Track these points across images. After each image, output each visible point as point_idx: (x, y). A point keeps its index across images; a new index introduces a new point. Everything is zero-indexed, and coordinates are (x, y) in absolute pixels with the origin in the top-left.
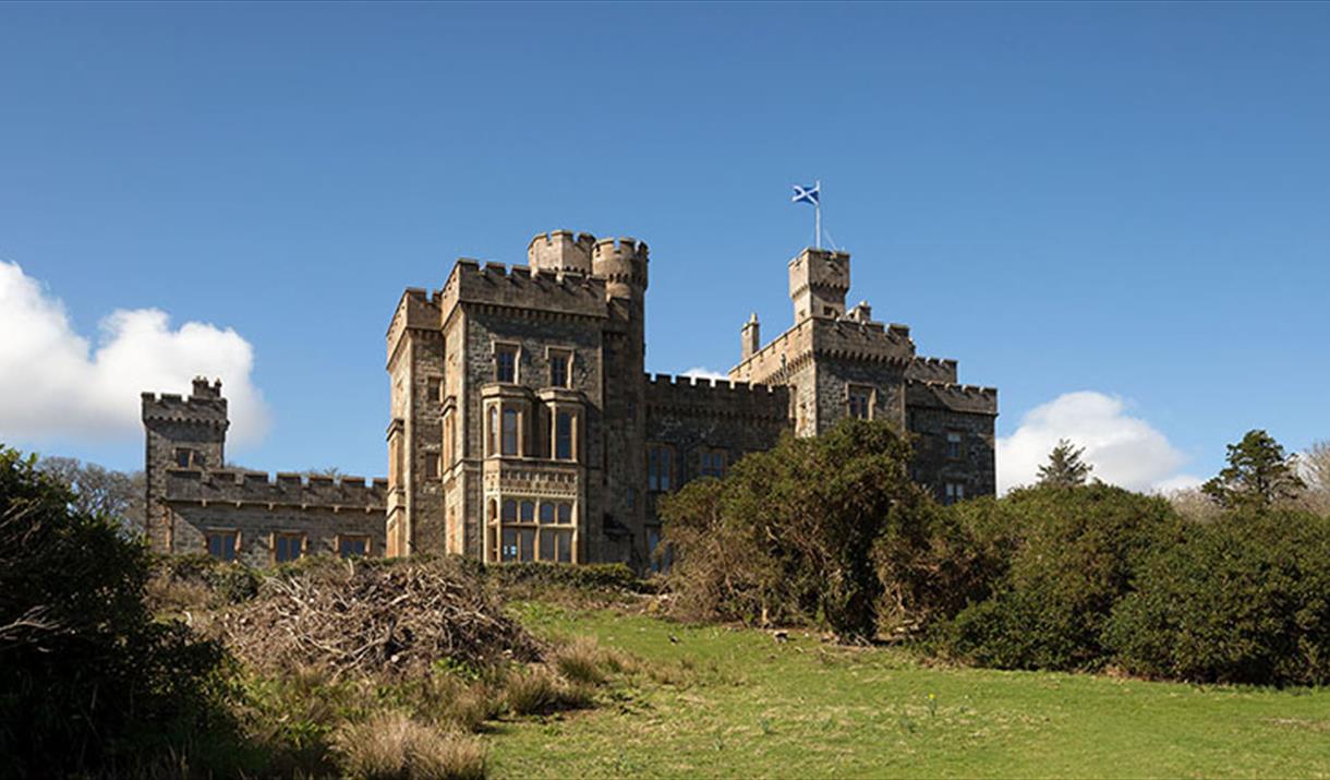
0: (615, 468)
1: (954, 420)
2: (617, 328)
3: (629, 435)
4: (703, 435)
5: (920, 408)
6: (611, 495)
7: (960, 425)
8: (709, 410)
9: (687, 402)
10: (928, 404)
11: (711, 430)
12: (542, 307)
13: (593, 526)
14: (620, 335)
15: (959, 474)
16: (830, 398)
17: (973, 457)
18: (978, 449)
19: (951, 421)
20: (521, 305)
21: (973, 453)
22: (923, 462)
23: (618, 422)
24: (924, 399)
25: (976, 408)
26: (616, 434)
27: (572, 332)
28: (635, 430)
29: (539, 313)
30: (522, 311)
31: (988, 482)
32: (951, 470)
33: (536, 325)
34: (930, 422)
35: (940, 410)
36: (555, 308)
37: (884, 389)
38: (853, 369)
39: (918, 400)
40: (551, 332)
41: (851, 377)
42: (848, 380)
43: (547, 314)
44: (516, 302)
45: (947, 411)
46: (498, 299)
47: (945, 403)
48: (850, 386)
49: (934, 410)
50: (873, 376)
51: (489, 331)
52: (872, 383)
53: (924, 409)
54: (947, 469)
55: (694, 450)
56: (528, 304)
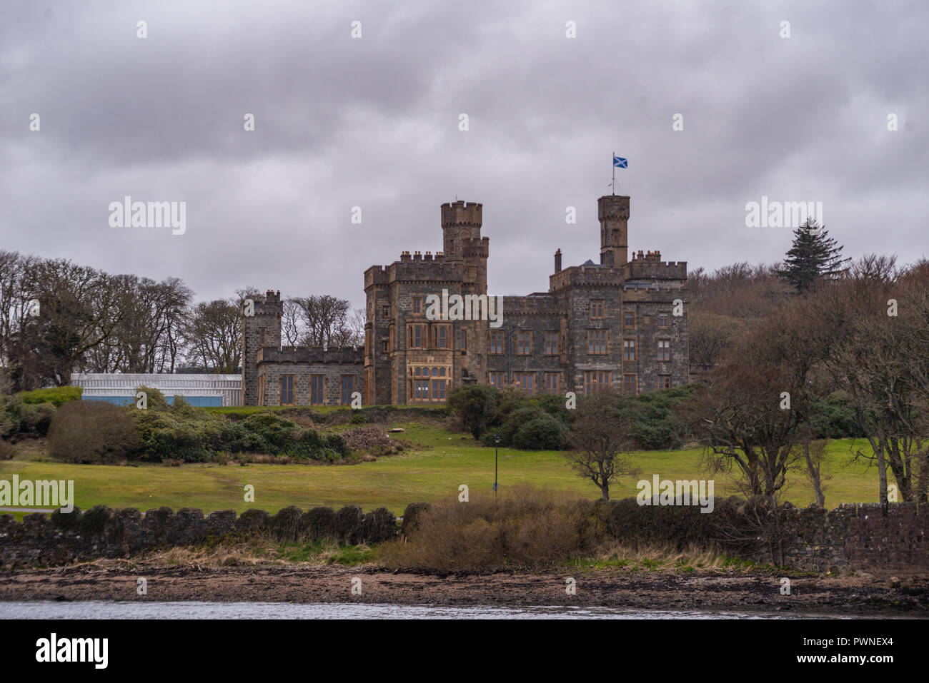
0: (470, 347)
1: (663, 306)
2: (471, 281)
3: (477, 330)
4: (519, 325)
5: (641, 302)
6: (468, 360)
7: (667, 309)
8: (522, 313)
9: (511, 309)
10: (647, 300)
11: (523, 322)
12: (433, 279)
13: (456, 377)
14: (473, 284)
15: (666, 336)
16: (580, 306)
17: (674, 326)
18: (677, 322)
19: (661, 308)
20: (423, 279)
21: (675, 324)
22: (643, 331)
24: (644, 297)
29: (431, 282)
30: (423, 282)
31: (684, 339)
32: (661, 334)
33: (430, 287)
34: (649, 309)
35: (654, 303)
36: (439, 279)
37: (611, 300)
38: (593, 291)
39: (641, 298)
40: (437, 290)
41: (593, 296)
42: (591, 297)
43: (435, 282)
44: (421, 278)
45: (658, 303)
46: (413, 278)
47: (657, 299)
48: (591, 300)
49: (651, 303)
50: (603, 294)
51: (409, 292)
52: (604, 298)
53: (645, 303)
54: (658, 333)
55: (515, 333)
56: (427, 278)
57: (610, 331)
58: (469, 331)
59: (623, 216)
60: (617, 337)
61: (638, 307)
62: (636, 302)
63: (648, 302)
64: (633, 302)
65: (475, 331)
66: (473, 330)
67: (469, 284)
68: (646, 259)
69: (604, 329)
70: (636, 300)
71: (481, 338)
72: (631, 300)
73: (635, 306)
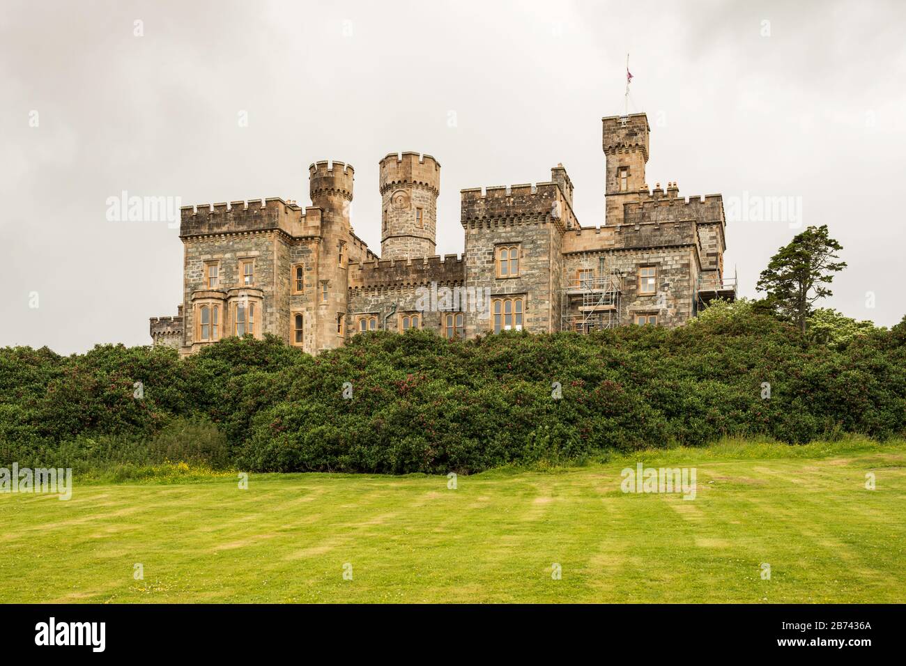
0: (309, 339)
1: (646, 256)
2: (311, 233)
3: (322, 312)
4: (402, 304)
5: (607, 251)
7: (653, 261)
10: (617, 246)
11: (408, 299)
12: (233, 229)
14: (312, 238)
16: (479, 259)
17: (666, 288)
18: (673, 280)
19: (643, 259)
21: (668, 285)
23: (312, 304)
24: (613, 242)
25: (670, 241)
26: (310, 313)
27: (257, 245)
28: (326, 309)
29: (231, 234)
30: (220, 235)
31: (682, 311)
32: (642, 304)
33: (231, 243)
34: (620, 262)
35: (629, 250)
36: (241, 228)
37: (533, 242)
38: (501, 230)
39: (606, 245)
40: (241, 246)
41: (500, 237)
42: (496, 241)
43: (237, 233)
44: (216, 230)
45: (636, 249)
46: (205, 230)
47: (634, 243)
48: (497, 244)
49: (623, 250)
50: (522, 233)
51: (200, 254)
52: (520, 239)
53: (613, 251)
54: (638, 302)
55: (394, 317)
56: (224, 229)
57: (530, 297)
58: (306, 315)
59: (633, 145)
60: (541, 307)
61: (602, 260)
62: (597, 252)
63: (618, 250)
64: (592, 252)
65: (318, 316)
66: (313, 312)
67: (306, 238)
68: (652, 197)
69: (519, 294)
70: (598, 248)
71: (327, 325)
72: (588, 249)
73: (596, 258)
